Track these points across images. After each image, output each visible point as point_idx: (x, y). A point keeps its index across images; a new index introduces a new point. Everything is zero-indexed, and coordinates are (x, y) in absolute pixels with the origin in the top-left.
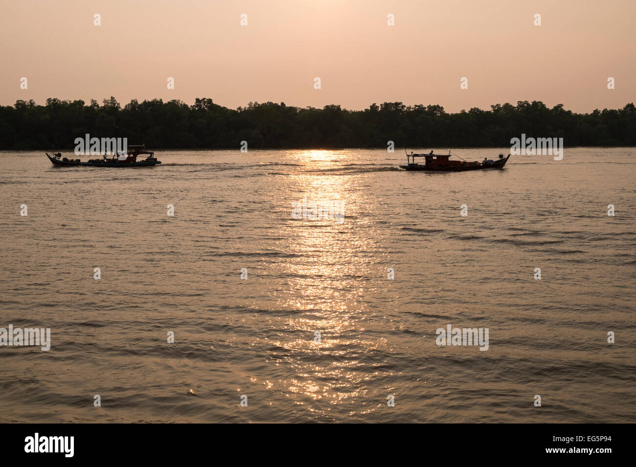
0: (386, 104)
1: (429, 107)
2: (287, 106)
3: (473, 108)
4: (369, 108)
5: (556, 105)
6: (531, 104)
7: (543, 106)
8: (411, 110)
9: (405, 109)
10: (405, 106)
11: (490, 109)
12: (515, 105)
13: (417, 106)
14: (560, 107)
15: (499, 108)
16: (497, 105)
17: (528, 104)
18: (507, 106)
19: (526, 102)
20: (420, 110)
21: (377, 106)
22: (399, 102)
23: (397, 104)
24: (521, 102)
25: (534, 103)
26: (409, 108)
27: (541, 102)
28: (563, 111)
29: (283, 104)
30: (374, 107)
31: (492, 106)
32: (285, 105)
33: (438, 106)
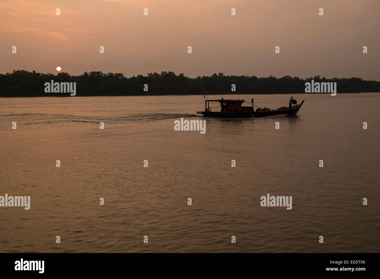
1: (116, 74)
2: (36, 73)
3: (139, 75)
4: (83, 75)
5: (180, 74)
6: (168, 73)
7: (174, 74)
8: (106, 76)
9: (103, 75)
10: (103, 74)
11: (147, 76)
12: (160, 73)
13: (110, 73)
14: (182, 75)
15: (152, 75)
16: (151, 73)
17: (167, 73)
19: (166, 72)
20: (111, 75)
22: (100, 71)
23: (99, 72)
24: (163, 72)
25: (170, 72)
26: (105, 74)
27: (173, 72)
28: (184, 77)
29: (34, 71)
30: (86, 74)
31: (148, 74)
32: (35, 72)
33: (121, 74)
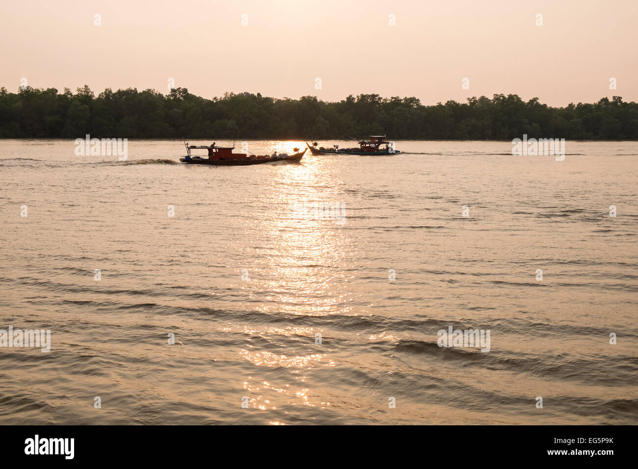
0: (363, 96)
18: (483, 99)
21: (353, 98)
